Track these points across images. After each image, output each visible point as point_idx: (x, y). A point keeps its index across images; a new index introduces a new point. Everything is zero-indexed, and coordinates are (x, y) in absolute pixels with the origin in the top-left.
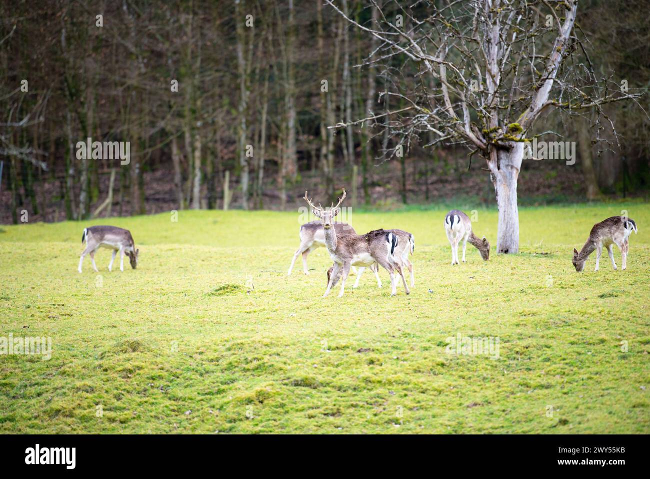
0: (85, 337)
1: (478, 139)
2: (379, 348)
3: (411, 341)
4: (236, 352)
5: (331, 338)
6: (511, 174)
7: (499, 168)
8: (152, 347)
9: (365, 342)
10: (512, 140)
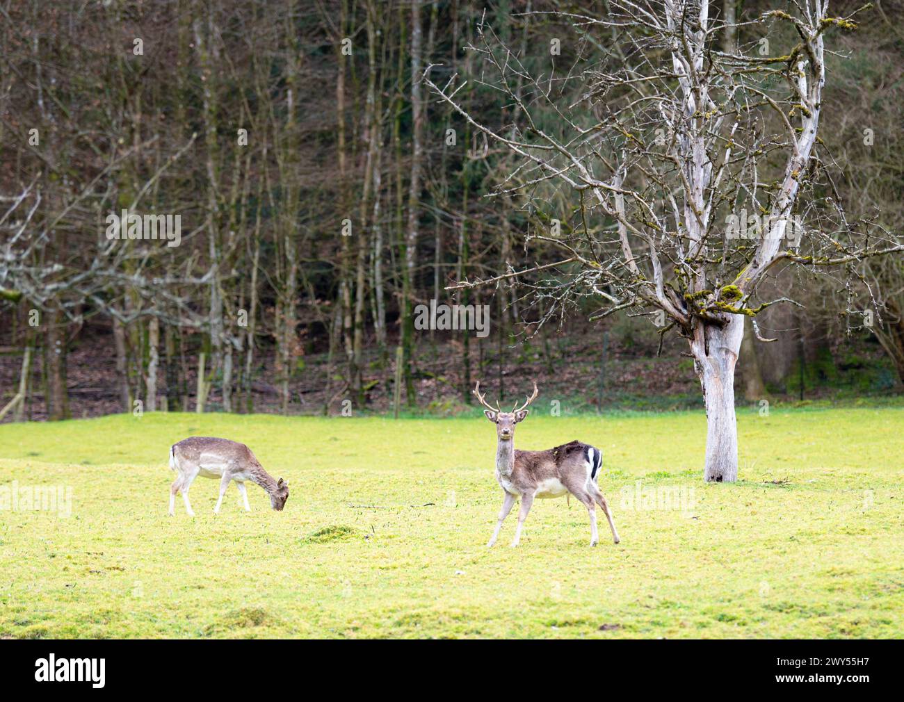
0: (170, 602)
1: (676, 308)
2: (633, 623)
3: (677, 613)
4: (411, 629)
5: (553, 608)
6: (725, 361)
7: (707, 353)
8: (284, 619)
9: (608, 615)
10: (728, 310)
